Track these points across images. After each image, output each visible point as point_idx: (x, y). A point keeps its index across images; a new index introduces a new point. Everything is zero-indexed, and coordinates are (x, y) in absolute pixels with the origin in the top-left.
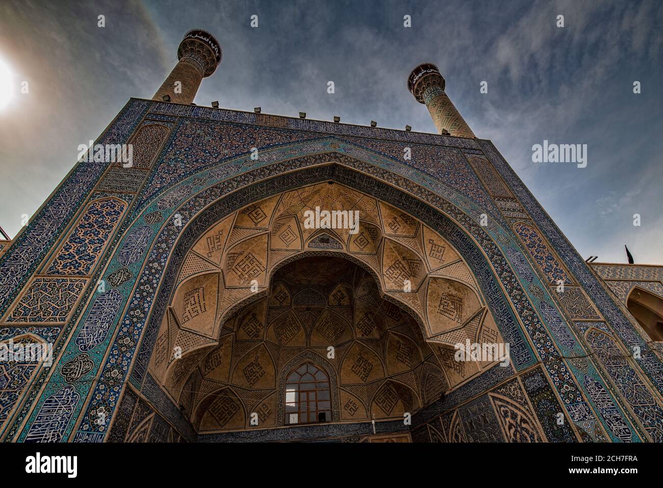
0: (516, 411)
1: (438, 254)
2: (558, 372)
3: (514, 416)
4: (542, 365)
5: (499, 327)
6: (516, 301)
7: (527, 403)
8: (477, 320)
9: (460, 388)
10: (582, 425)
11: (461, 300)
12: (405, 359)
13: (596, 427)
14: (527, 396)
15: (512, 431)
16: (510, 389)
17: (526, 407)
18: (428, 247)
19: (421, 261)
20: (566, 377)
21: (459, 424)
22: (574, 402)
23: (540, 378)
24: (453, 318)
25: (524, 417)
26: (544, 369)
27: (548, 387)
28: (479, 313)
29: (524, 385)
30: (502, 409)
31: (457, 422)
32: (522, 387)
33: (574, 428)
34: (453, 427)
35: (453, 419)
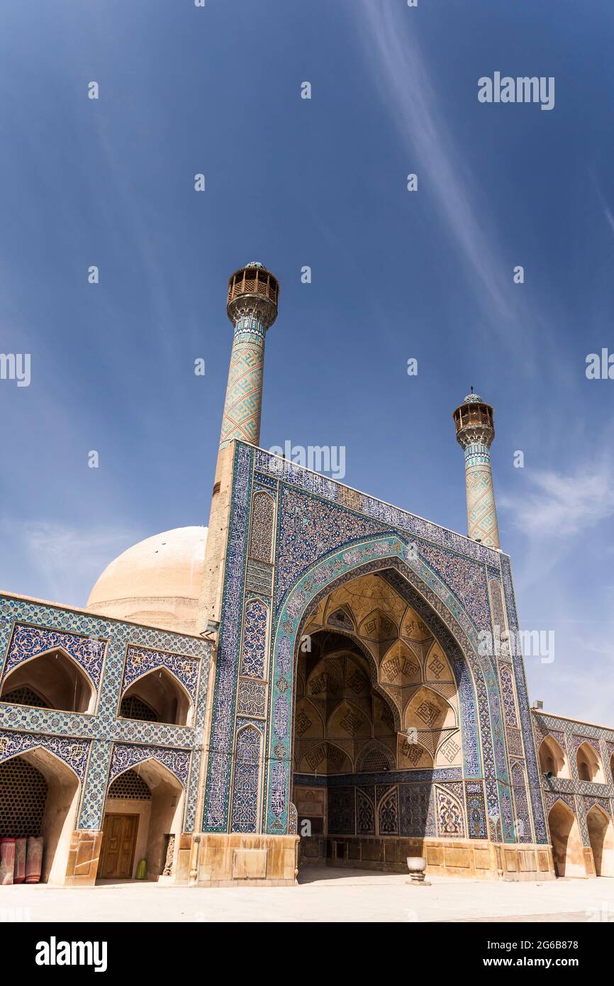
0: (452, 800)
1: (437, 669)
2: (491, 787)
3: (449, 802)
4: (484, 781)
5: (464, 746)
6: (484, 735)
7: (463, 798)
8: (448, 732)
9: (408, 772)
10: (492, 818)
11: (439, 712)
12: (349, 728)
13: (499, 819)
14: (465, 794)
15: (443, 811)
16: (453, 787)
17: (461, 800)
18: (430, 660)
19: (420, 667)
20: (494, 791)
21: (394, 796)
22: (493, 805)
23: (479, 787)
24: (426, 721)
25: (457, 805)
26: (484, 783)
27: (482, 794)
28: (452, 729)
29: (466, 787)
30: (442, 796)
31: (393, 794)
32: (464, 788)
33: (487, 819)
34: (388, 796)
35: (390, 791)
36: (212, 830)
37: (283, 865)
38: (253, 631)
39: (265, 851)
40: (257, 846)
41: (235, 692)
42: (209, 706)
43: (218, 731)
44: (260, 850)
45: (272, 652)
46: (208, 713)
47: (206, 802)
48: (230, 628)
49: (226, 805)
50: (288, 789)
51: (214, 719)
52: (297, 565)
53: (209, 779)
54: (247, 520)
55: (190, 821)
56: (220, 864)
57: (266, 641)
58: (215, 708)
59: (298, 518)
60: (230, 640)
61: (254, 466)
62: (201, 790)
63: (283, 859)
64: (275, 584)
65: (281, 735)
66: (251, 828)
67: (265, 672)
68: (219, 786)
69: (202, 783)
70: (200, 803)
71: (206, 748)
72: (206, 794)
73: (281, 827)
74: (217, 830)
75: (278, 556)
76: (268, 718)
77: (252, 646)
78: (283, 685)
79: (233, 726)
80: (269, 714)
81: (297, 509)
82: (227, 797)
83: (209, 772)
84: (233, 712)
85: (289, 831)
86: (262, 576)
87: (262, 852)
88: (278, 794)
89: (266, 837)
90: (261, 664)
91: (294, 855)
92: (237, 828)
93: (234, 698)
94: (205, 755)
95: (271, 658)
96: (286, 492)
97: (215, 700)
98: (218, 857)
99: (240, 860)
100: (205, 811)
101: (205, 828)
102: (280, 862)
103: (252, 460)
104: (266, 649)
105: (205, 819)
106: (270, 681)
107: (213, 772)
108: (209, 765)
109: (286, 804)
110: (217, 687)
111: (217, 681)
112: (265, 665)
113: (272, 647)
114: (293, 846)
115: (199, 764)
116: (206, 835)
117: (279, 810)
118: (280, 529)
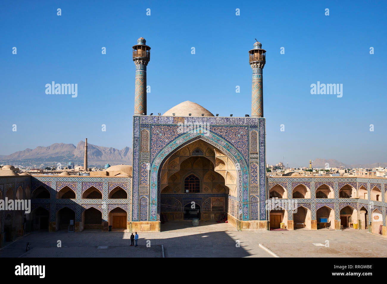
2: (241, 204)
6: (240, 188)
11: (234, 179)
18: (229, 163)
19: (226, 165)
22: (240, 210)
36: (134, 221)
37: (155, 228)
38: (144, 172)
39: (150, 225)
40: (148, 224)
41: (138, 189)
42: (131, 194)
43: (134, 199)
44: (148, 225)
45: (150, 177)
46: (131, 195)
47: (132, 215)
48: (136, 173)
49: (138, 215)
50: (156, 211)
51: (133, 196)
52: (158, 149)
53: (133, 210)
54: (139, 141)
55: (129, 219)
56: (137, 228)
57: (148, 174)
58: (133, 194)
59: (158, 134)
60: (136, 176)
61: (141, 122)
62: (131, 213)
63: (155, 226)
64: (150, 157)
65: (154, 198)
66: (146, 220)
67: (148, 183)
68: (136, 211)
69: (131, 211)
70: (131, 215)
71: (131, 203)
72: (132, 214)
73: (155, 219)
74: (136, 221)
75: (151, 149)
76: (149, 195)
77: (143, 176)
78: (154, 185)
79: (138, 197)
80: (149, 193)
81: (157, 131)
82: (138, 214)
83: (132, 209)
84: (138, 194)
85: (157, 220)
86: (145, 156)
87: (149, 225)
88: (153, 212)
89: (150, 222)
90: (147, 181)
91: (158, 225)
92: (142, 220)
93: (138, 191)
94: (131, 205)
95: (150, 179)
96: (153, 127)
97: (133, 192)
98: (136, 226)
99: (143, 227)
100: (132, 217)
101: (133, 220)
102: (154, 227)
103: (140, 121)
104: (148, 176)
105: (132, 219)
106: (150, 185)
107: (133, 208)
108: (132, 207)
109: (156, 214)
110: (133, 189)
111: (133, 187)
112: (148, 181)
113: (150, 175)
114: (158, 224)
115: (130, 207)
116: (132, 222)
117: (154, 216)
118: (151, 140)
